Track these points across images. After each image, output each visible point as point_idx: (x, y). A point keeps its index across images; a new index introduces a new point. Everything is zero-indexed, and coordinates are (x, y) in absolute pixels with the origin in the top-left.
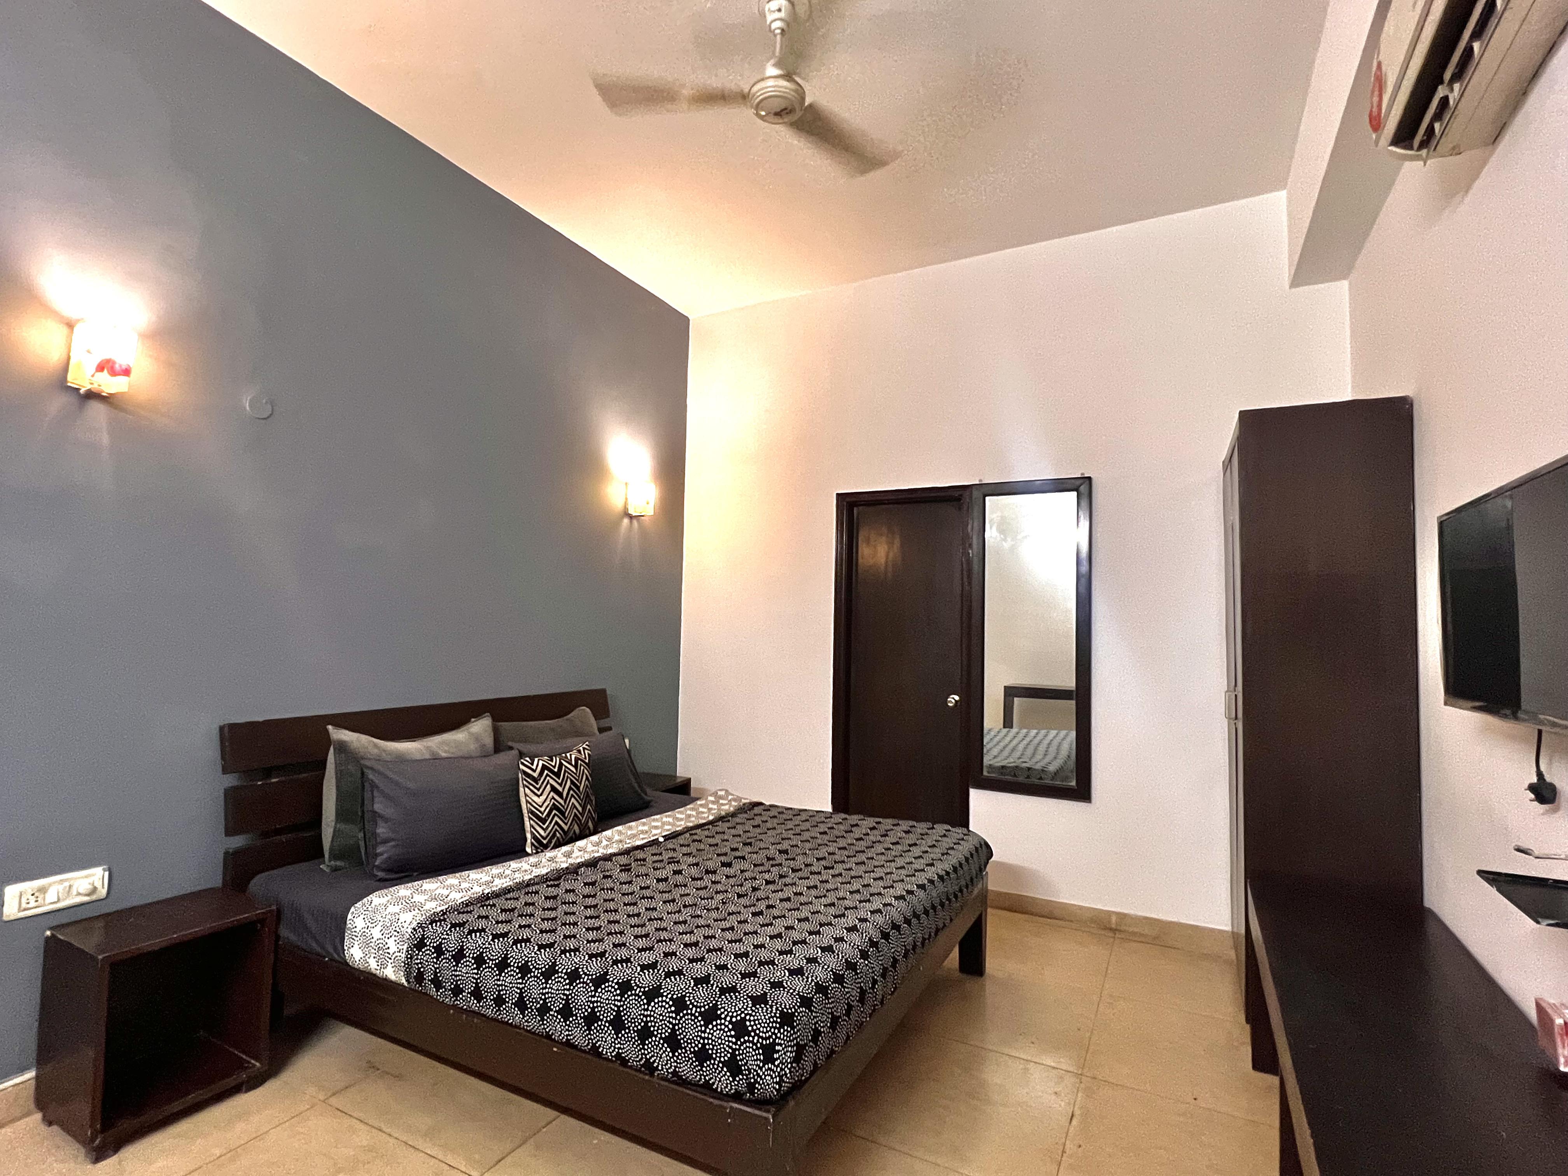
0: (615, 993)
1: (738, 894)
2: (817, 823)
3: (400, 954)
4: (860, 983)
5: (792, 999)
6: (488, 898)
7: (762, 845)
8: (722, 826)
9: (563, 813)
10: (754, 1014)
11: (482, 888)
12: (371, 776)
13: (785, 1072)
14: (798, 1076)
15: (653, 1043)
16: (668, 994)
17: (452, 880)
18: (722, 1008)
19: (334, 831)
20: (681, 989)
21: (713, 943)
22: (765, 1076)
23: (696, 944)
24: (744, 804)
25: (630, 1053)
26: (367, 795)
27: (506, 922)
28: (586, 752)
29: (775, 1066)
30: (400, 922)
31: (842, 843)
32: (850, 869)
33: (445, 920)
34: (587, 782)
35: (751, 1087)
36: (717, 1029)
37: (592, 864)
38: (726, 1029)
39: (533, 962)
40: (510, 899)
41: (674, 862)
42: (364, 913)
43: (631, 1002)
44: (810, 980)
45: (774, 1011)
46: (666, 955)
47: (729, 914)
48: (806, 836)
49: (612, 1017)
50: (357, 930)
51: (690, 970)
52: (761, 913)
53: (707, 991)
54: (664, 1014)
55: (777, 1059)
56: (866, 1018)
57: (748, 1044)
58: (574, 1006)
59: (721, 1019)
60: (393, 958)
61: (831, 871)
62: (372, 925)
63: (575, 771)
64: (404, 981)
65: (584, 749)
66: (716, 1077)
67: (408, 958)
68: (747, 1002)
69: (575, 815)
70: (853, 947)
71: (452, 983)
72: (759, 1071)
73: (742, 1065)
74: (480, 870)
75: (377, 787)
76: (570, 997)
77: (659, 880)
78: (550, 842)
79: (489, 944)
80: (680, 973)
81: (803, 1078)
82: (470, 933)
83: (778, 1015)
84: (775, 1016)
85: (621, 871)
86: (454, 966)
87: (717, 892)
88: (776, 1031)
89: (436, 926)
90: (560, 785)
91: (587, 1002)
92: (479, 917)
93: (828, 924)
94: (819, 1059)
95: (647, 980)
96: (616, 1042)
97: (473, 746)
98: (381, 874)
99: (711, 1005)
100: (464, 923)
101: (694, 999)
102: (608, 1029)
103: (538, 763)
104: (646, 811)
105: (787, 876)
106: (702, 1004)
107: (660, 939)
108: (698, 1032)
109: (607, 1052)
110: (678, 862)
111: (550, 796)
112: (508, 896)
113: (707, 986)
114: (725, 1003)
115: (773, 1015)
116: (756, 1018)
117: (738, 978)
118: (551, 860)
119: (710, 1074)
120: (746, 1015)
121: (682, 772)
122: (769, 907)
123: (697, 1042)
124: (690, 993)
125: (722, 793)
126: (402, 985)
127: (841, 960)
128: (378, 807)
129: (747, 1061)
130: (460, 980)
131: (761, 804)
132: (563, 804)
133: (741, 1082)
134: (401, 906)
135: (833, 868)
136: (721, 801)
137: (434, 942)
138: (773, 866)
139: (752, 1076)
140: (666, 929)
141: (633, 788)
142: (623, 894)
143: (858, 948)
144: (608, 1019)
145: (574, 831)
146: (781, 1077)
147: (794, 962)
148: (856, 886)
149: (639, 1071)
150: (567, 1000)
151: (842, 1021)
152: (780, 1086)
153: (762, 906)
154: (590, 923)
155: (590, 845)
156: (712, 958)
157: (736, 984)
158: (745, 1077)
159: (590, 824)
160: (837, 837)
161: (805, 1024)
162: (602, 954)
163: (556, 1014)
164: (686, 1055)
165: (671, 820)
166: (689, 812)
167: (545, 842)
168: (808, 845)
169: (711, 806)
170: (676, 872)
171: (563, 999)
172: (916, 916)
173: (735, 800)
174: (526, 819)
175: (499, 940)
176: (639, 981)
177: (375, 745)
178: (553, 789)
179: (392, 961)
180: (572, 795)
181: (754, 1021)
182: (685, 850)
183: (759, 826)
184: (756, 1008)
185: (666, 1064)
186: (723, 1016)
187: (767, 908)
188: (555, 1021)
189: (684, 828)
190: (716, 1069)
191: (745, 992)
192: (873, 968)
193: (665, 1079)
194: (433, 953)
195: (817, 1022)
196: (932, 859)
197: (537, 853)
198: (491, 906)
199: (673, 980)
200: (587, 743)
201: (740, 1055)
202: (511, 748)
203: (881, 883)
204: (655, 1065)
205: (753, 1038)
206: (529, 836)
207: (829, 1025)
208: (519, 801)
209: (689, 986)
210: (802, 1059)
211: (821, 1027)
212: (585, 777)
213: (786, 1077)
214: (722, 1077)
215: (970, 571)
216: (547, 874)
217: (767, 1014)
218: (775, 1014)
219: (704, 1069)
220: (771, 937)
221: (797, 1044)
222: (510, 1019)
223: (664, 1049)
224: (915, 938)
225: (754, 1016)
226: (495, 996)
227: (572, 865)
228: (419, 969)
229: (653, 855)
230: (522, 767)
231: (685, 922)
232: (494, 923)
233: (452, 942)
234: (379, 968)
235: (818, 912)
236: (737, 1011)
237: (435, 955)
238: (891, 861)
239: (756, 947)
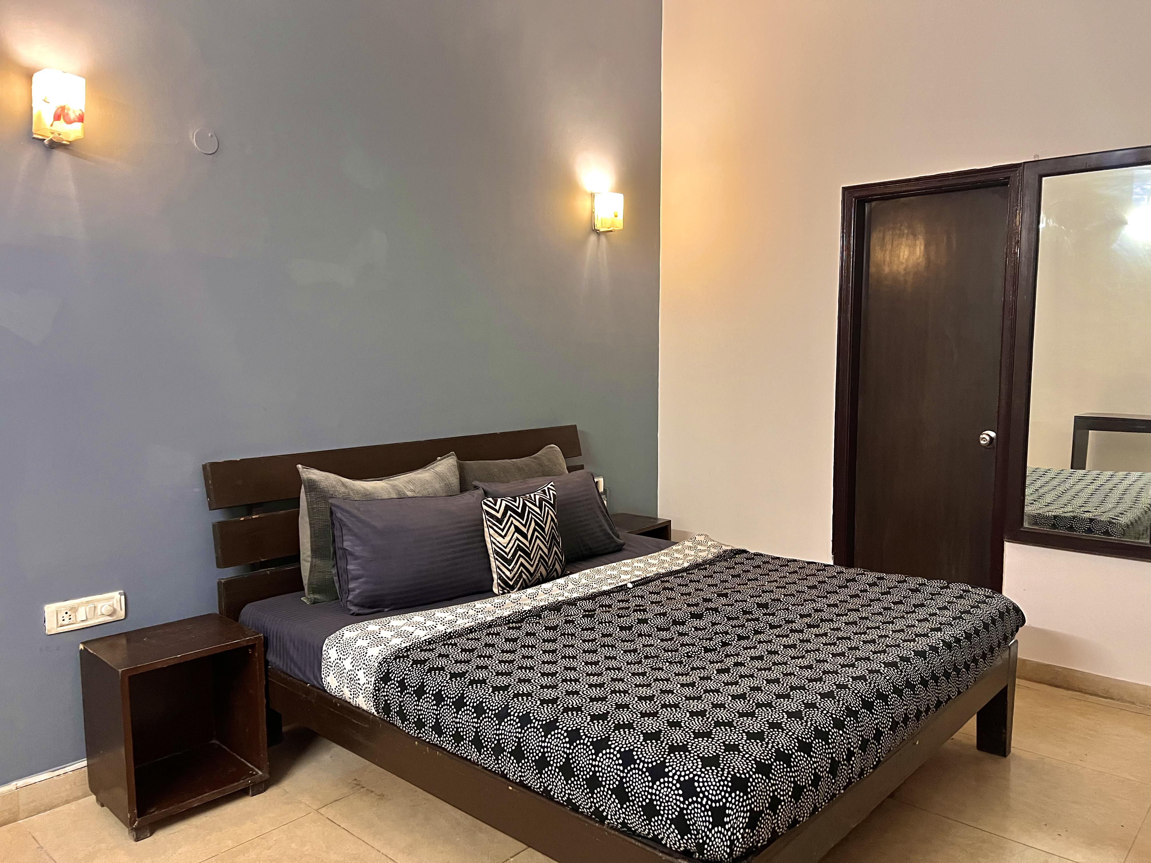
0: (564, 741)
1: (705, 648)
2: (807, 576)
3: (369, 686)
4: (832, 754)
5: (747, 764)
6: (450, 638)
7: (738, 597)
8: (697, 575)
9: (528, 555)
10: (703, 775)
11: (445, 627)
12: (339, 515)
13: (737, 837)
14: (752, 843)
15: (601, 793)
16: (616, 747)
17: (418, 617)
18: (670, 766)
19: (311, 566)
20: (630, 743)
21: (670, 699)
22: (715, 838)
23: (651, 698)
24: (725, 551)
25: (580, 800)
26: (337, 533)
27: (465, 662)
28: (551, 492)
29: (725, 829)
30: (368, 655)
31: (833, 599)
32: (838, 629)
33: (408, 656)
34: (552, 523)
35: (700, 847)
36: (665, 787)
37: (556, 607)
38: (674, 788)
39: (487, 703)
40: (472, 639)
41: (640, 610)
42: (337, 645)
43: (579, 751)
44: (770, 746)
45: (725, 775)
46: (618, 706)
47: (693, 669)
48: (792, 589)
49: (561, 763)
50: (332, 660)
51: (641, 725)
52: (727, 670)
53: (655, 747)
54: (611, 766)
55: (727, 823)
56: (839, 791)
57: (696, 805)
58: (526, 750)
59: (669, 777)
60: (363, 689)
61: (815, 630)
62: (344, 657)
63: (539, 512)
64: (373, 711)
65: (548, 488)
66: (664, 833)
67: (376, 691)
68: (697, 762)
69: (541, 556)
70: (825, 714)
71: (415, 717)
72: (708, 833)
73: (690, 825)
74: (445, 609)
75: (345, 525)
76: (521, 740)
77: (622, 628)
78: (516, 583)
79: (447, 683)
80: (630, 726)
81: (759, 845)
82: (430, 670)
83: (729, 779)
84: (726, 780)
85: (583, 617)
86: (416, 701)
87: (682, 645)
88: (727, 795)
89: (399, 661)
90: (525, 526)
91: (538, 746)
92: (440, 655)
93: (800, 688)
94: (779, 828)
95: (597, 730)
96: (567, 788)
97: (438, 486)
98: (354, 609)
99: (659, 762)
100: (426, 661)
101: (641, 753)
102: (558, 774)
103: (502, 504)
104: (618, 555)
105: (763, 633)
106: (650, 760)
107: (615, 690)
108: (645, 787)
109: (558, 796)
110: (644, 610)
111: (515, 537)
112: (471, 636)
113: (656, 742)
114: (673, 762)
115: (724, 778)
116: (705, 779)
117: (690, 737)
118: (516, 601)
119: (658, 829)
120: (695, 775)
121: (662, 515)
122: (736, 664)
123: (644, 797)
124: (639, 748)
125: (702, 538)
126: (373, 714)
127: (810, 728)
128: (346, 544)
129: (696, 821)
130: (422, 714)
131: (745, 551)
132: (528, 546)
133: (690, 841)
134: (369, 641)
135: (818, 626)
136: (699, 547)
137: (398, 677)
138: (748, 620)
139: (700, 836)
140: (622, 680)
141: (604, 530)
142: (584, 641)
143: (831, 716)
144: (558, 765)
145: (541, 573)
146: (732, 842)
147: (754, 725)
148: (841, 647)
149: (590, 818)
150: (519, 743)
151: (807, 791)
152: (732, 850)
153: (730, 662)
154: (547, 668)
155: (555, 588)
156: (666, 714)
157: (688, 743)
158: (693, 837)
159: (557, 566)
160: (828, 593)
161: (761, 791)
162: (554, 701)
163: (509, 755)
164: (634, 808)
165: (642, 565)
166: (662, 558)
167: (511, 583)
168: (792, 600)
169: (687, 552)
170: (641, 621)
171: (515, 742)
172: (909, 685)
173: (715, 547)
174: (492, 560)
175: (457, 680)
176: (588, 730)
177: (343, 484)
178: (517, 530)
179: (363, 692)
180: (537, 537)
181: (703, 782)
182: (654, 597)
183: (739, 576)
184: (706, 770)
185: (616, 814)
186: (671, 774)
187: (734, 666)
188: (509, 761)
189: (655, 575)
190: (664, 826)
191: (695, 752)
192: (848, 738)
193: (616, 829)
194: (397, 687)
195: (776, 790)
196: (940, 623)
197: (504, 593)
198: (453, 645)
199: (622, 733)
200: (552, 483)
201: (687, 814)
202: (476, 488)
203: (872, 647)
204: (605, 814)
205: (702, 799)
206: (495, 576)
207: (790, 793)
208: (484, 541)
209: (638, 741)
210: (758, 825)
211: (781, 796)
212: (549, 516)
213: (738, 841)
214: (670, 834)
215: (1016, 277)
216: (509, 616)
217: (718, 777)
218: (726, 777)
219: (652, 824)
220: (734, 697)
221: (751, 810)
222: (468, 755)
223: (612, 800)
224: (906, 709)
225: (703, 778)
226: (454, 732)
227: (535, 608)
228: (386, 701)
229: (619, 601)
230: (485, 507)
231: (644, 674)
232: (453, 662)
233: (413, 679)
234: (352, 697)
235: (791, 674)
236: (685, 771)
237: (399, 689)
238: (889, 623)
239: (715, 706)
